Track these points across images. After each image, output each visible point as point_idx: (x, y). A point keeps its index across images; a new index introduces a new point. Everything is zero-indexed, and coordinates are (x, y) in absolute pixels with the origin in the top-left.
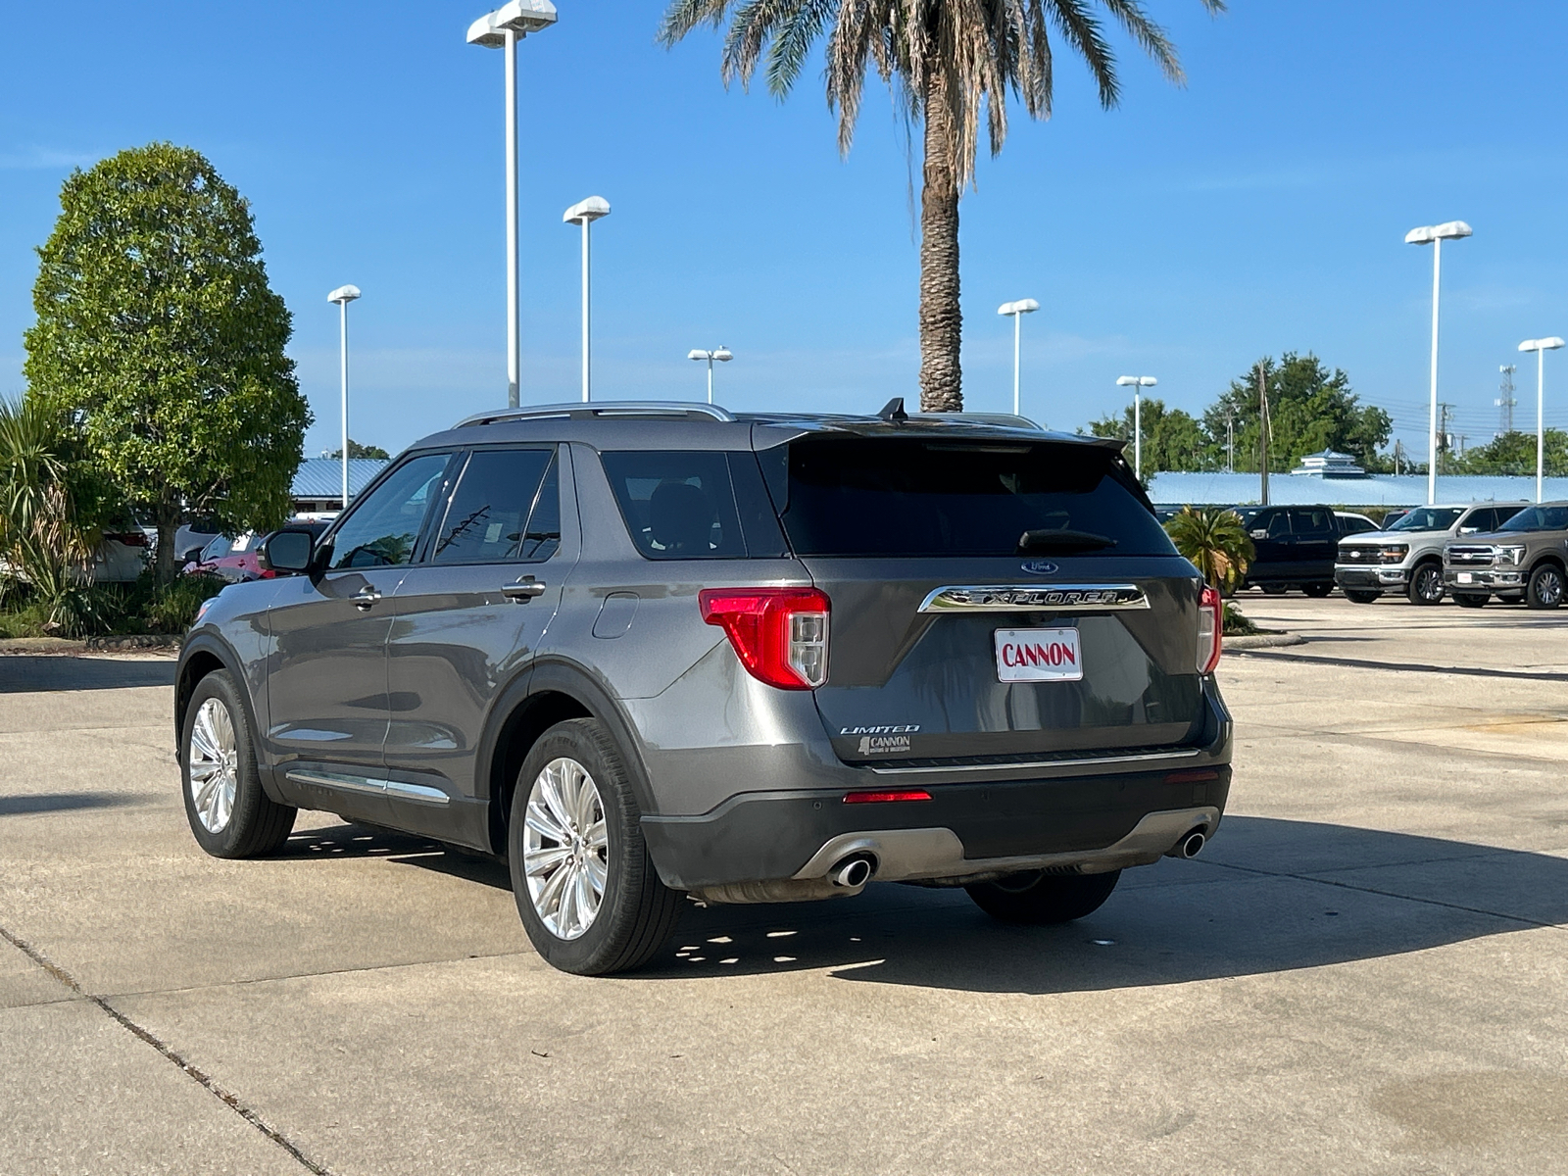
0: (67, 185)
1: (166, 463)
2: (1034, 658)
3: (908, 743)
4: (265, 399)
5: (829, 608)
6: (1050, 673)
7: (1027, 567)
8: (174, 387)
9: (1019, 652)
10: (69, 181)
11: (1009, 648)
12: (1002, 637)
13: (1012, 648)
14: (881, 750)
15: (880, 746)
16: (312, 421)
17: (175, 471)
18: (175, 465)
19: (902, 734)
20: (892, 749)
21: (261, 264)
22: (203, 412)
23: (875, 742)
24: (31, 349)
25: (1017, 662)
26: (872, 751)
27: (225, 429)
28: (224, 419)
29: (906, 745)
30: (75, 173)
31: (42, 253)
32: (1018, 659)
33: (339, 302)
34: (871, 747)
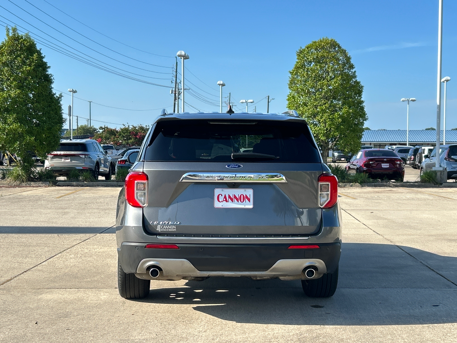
0: (297, 52)
1: (319, 132)
2: (232, 200)
3: (175, 228)
4: (350, 113)
5: (147, 179)
6: (240, 205)
7: (228, 166)
8: (322, 110)
9: (225, 197)
10: (298, 51)
11: (221, 195)
12: (217, 191)
13: (222, 196)
14: (165, 230)
15: (164, 229)
16: (368, 119)
17: (321, 135)
18: (321, 133)
19: (173, 225)
20: (169, 230)
21: (355, 71)
22: (330, 117)
23: (163, 227)
24: (288, 100)
25: (223, 201)
26: (162, 230)
27: (337, 122)
28: (336, 119)
29: (174, 229)
30: (300, 49)
31: (291, 73)
32: (224, 200)
33: (444, 82)
34: (161, 229)
